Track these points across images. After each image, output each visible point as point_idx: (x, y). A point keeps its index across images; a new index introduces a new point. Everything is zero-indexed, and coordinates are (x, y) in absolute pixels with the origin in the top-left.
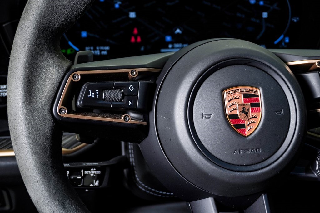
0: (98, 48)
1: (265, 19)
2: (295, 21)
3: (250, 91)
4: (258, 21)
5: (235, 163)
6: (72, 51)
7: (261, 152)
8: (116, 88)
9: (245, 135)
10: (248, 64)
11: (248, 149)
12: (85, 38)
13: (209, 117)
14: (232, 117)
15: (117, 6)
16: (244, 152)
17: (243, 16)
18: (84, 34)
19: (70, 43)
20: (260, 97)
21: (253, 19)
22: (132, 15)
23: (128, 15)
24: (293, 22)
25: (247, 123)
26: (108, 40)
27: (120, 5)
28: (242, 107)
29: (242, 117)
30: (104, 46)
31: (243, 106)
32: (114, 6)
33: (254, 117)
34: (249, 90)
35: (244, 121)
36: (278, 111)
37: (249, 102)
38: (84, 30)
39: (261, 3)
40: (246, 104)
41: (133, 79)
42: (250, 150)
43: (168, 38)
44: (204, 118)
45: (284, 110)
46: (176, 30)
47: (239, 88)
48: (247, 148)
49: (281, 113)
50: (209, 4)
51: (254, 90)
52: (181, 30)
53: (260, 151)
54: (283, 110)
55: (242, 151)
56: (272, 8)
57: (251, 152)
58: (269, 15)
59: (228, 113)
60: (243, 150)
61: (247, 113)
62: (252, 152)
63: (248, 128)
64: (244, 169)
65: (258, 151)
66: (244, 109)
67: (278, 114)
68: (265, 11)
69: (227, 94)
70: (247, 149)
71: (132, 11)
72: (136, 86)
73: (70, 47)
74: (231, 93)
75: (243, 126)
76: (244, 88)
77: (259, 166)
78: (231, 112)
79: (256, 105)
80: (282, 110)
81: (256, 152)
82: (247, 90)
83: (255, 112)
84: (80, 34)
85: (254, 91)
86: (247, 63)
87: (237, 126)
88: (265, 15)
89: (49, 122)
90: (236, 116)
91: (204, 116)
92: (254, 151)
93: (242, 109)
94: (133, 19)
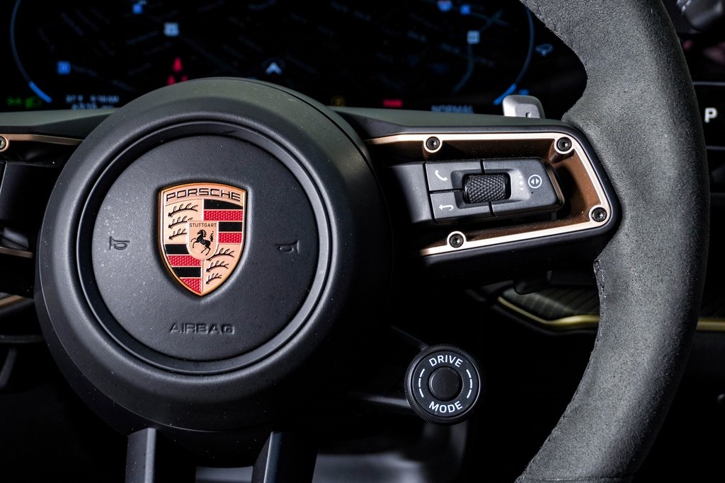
0: (93, 98)
1: (474, 46)
2: (544, 52)
3: (222, 194)
4: (457, 51)
5: (174, 353)
6: (35, 101)
7: (233, 333)
9: (199, 292)
10: (229, 134)
11: (202, 324)
12: (64, 76)
13: (123, 245)
14: (172, 249)
15: (137, 9)
16: (194, 331)
17: (423, 39)
18: (64, 68)
19: (33, 86)
20: (244, 210)
21: (446, 47)
22: (171, 29)
23: (162, 28)
24: (540, 54)
25: (205, 266)
26: (115, 82)
27: (144, 7)
28: (198, 230)
29: (196, 251)
30: (107, 94)
31: (202, 228)
32: (130, 9)
33: (224, 254)
34: (222, 192)
35: (198, 262)
36: (286, 245)
37: (217, 219)
38: (64, 59)
39: (465, 10)
40: (208, 222)
42: (207, 328)
44: (112, 247)
45: (300, 244)
46: (268, 65)
47: (198, 187)
48: (202, 322)
49: (293, 249)
50: (345, 9)
51: (232, 193)
52: (279, 65)
53: (231, 331)
54: (298, 243)
55: (189, 328)
56: (489, 22)
57: (210, 331)
58: (482, 37)
59: (165, 240)
60: (192, 326)
61: (207, 244)
62: (212, 332)
65: (227, 329)
66: (202, 233)
67: (285, 250)
68: (474, 29)
69: (167, 199)
70: (200, 324)
71: (171, 21)
73: (33, 94)
74: (178, 197)
75: (196, 272)
76: (210, 186)
77: (233, 364)
78: (170, 238)
79: (232, 228)
80: (296, 242)
81: (221, 333)
82: (217, 193)
83: (228, 242)
84: (55, 67)
85: (232, 196)
86: (228, 132)
87: (181, 272)
88: (473, 37)
91: (113, 243)
92: (216, 329)
93: (199, 233)
94: (171, 38)
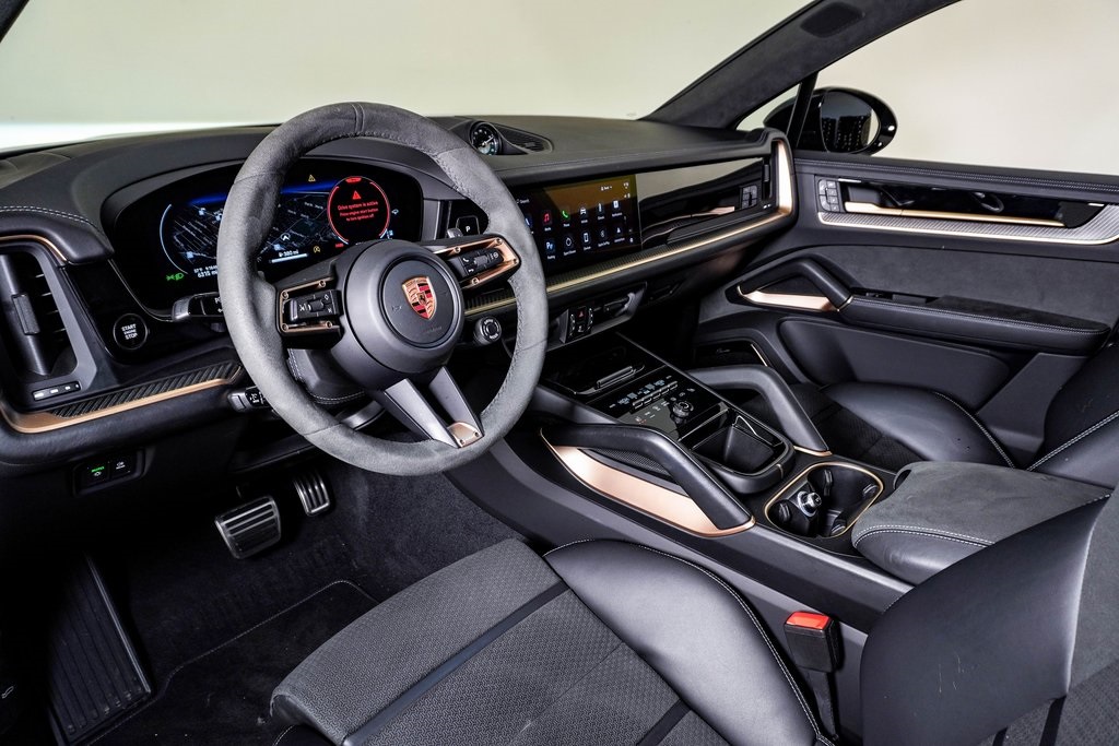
0: (207, 268)
5: (424, 342)
7: (441, 328)
8: (318, 299)
9: (427, 317)
10: (414, 259)
14: (414, 305)
18: (190, 255)
20: (429, 285)
25: (426, 307)
28: (419, 295)
29: (421, 303)
33: (430, 302)
34: (420, 280)
35: (423, 307)
37: (423, 290)
40: (421, 292)
41: (322, 289)
43: (277, 247)
44: (393, 311)
45: (446, 292)
47: (413, 280)
48: (432, 328)
51: (424, 280)
57: (434, 330)
59: (411, 301)
60: (430, 330)
61: (424, 300)
63: (428, 311)
64: (435, 344)
65: (439, 328)
67: (444, 296)
72: (329, 295)
74: (409, 285)
75: (424, 311)
76: (416, 279)
77: (442, 340)
79: (428, 292)
83: (429, 297)
86: (412, 258)
87: (421, 312)
89: (278, 340)
90: (417, 304)
92: (436, 329)
93: (420, 297)
